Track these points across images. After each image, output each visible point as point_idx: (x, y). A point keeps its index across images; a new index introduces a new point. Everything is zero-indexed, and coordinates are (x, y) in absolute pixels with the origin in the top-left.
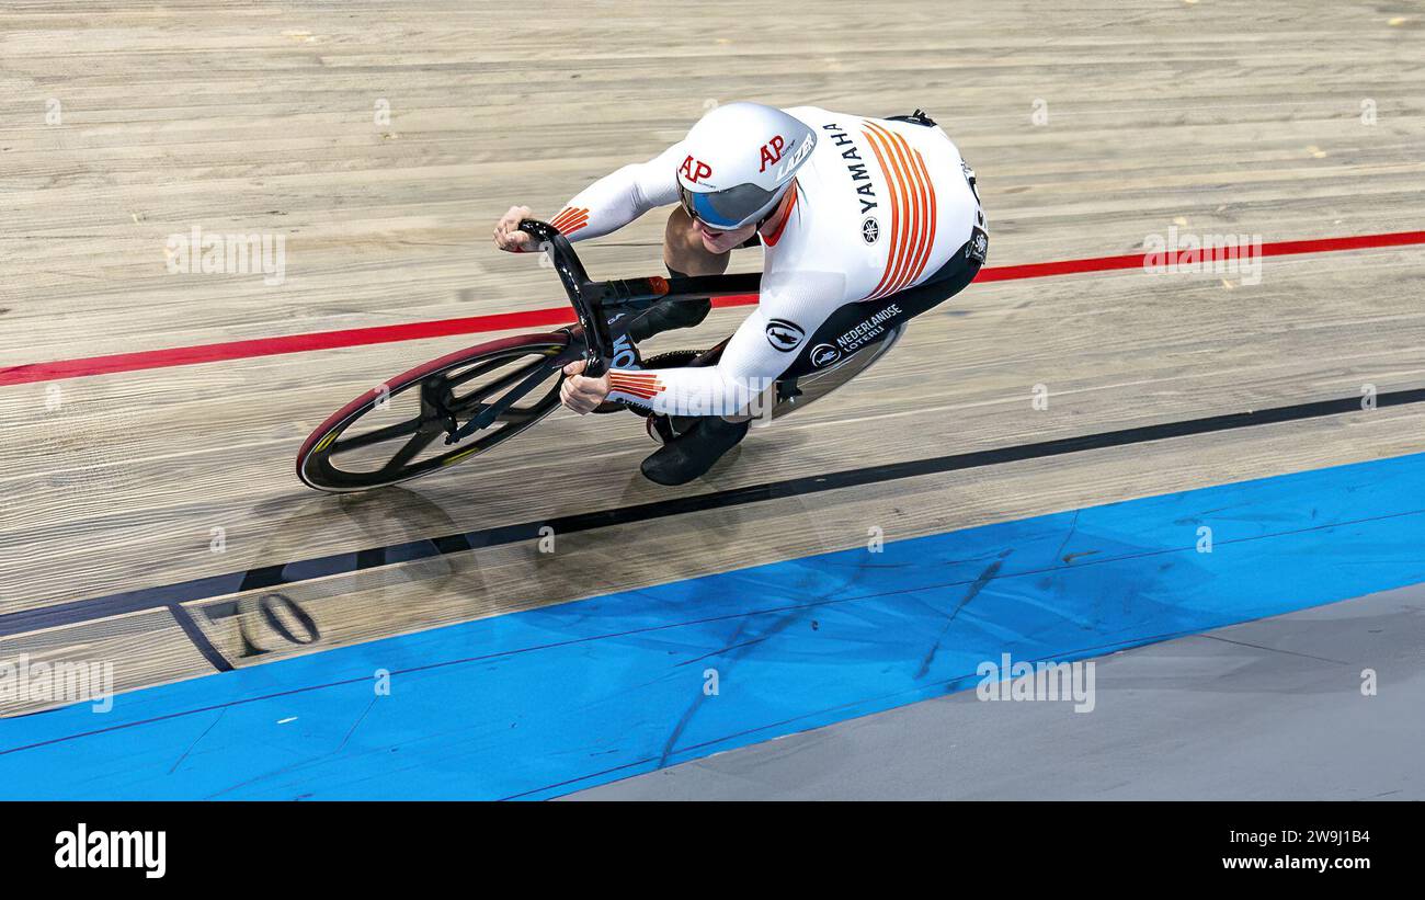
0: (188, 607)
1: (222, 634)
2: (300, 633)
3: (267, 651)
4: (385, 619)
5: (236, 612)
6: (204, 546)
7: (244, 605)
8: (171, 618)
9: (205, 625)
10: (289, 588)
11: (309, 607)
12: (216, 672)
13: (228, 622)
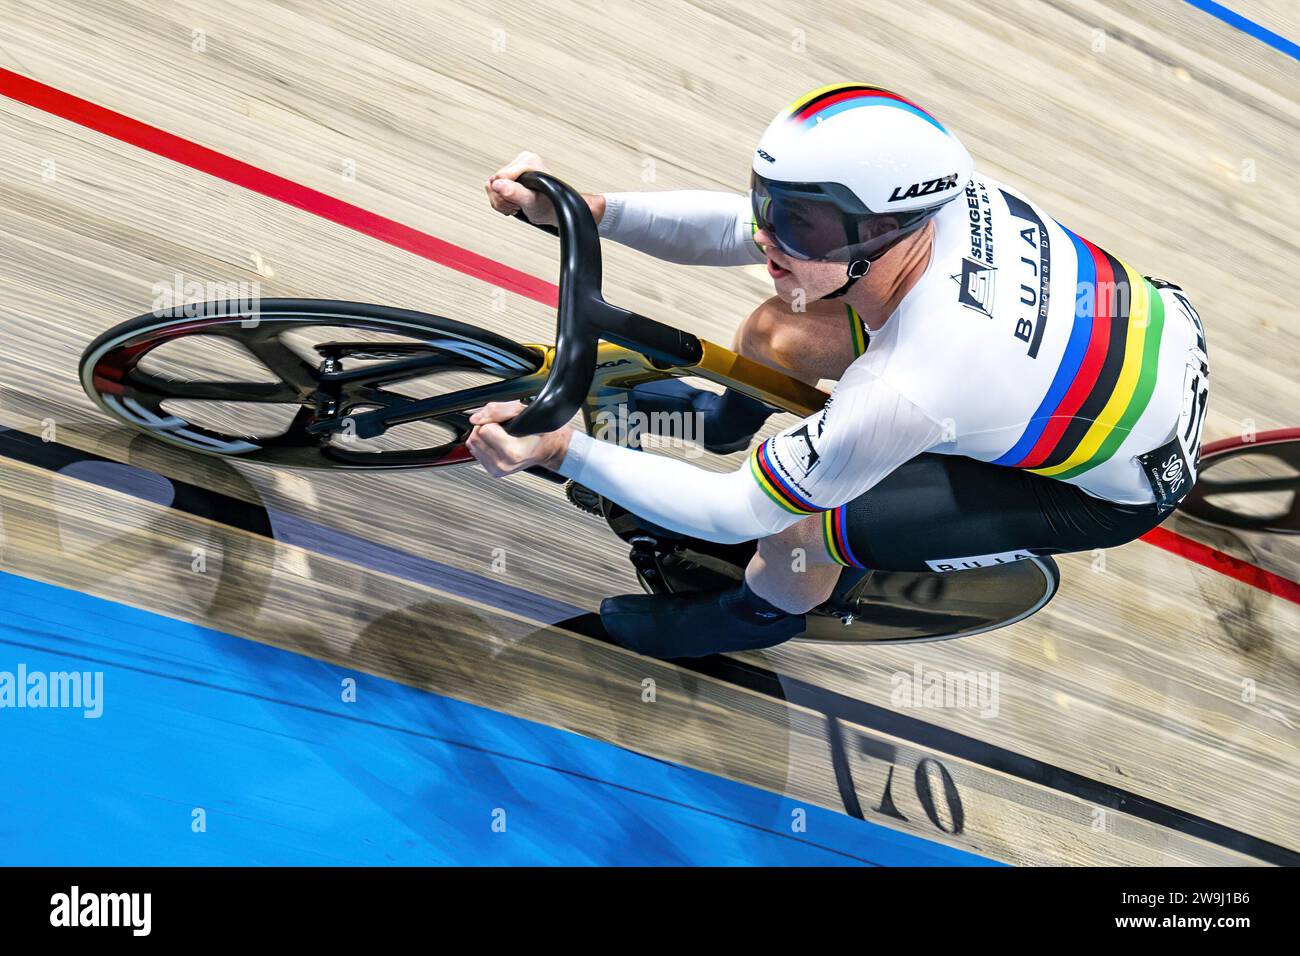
0: (843, 726)
1: (868, 776)
2: (944, 817)
3: (904, 818)
4: (1036, 849)
5: (891, 759)
6: (887, 670)
7: (899, 756)
8: (821, 728)
9: (853, 755)
10: (954, 763)
11: (964, 793)
12: (844, 813)
13: (881, 767)
